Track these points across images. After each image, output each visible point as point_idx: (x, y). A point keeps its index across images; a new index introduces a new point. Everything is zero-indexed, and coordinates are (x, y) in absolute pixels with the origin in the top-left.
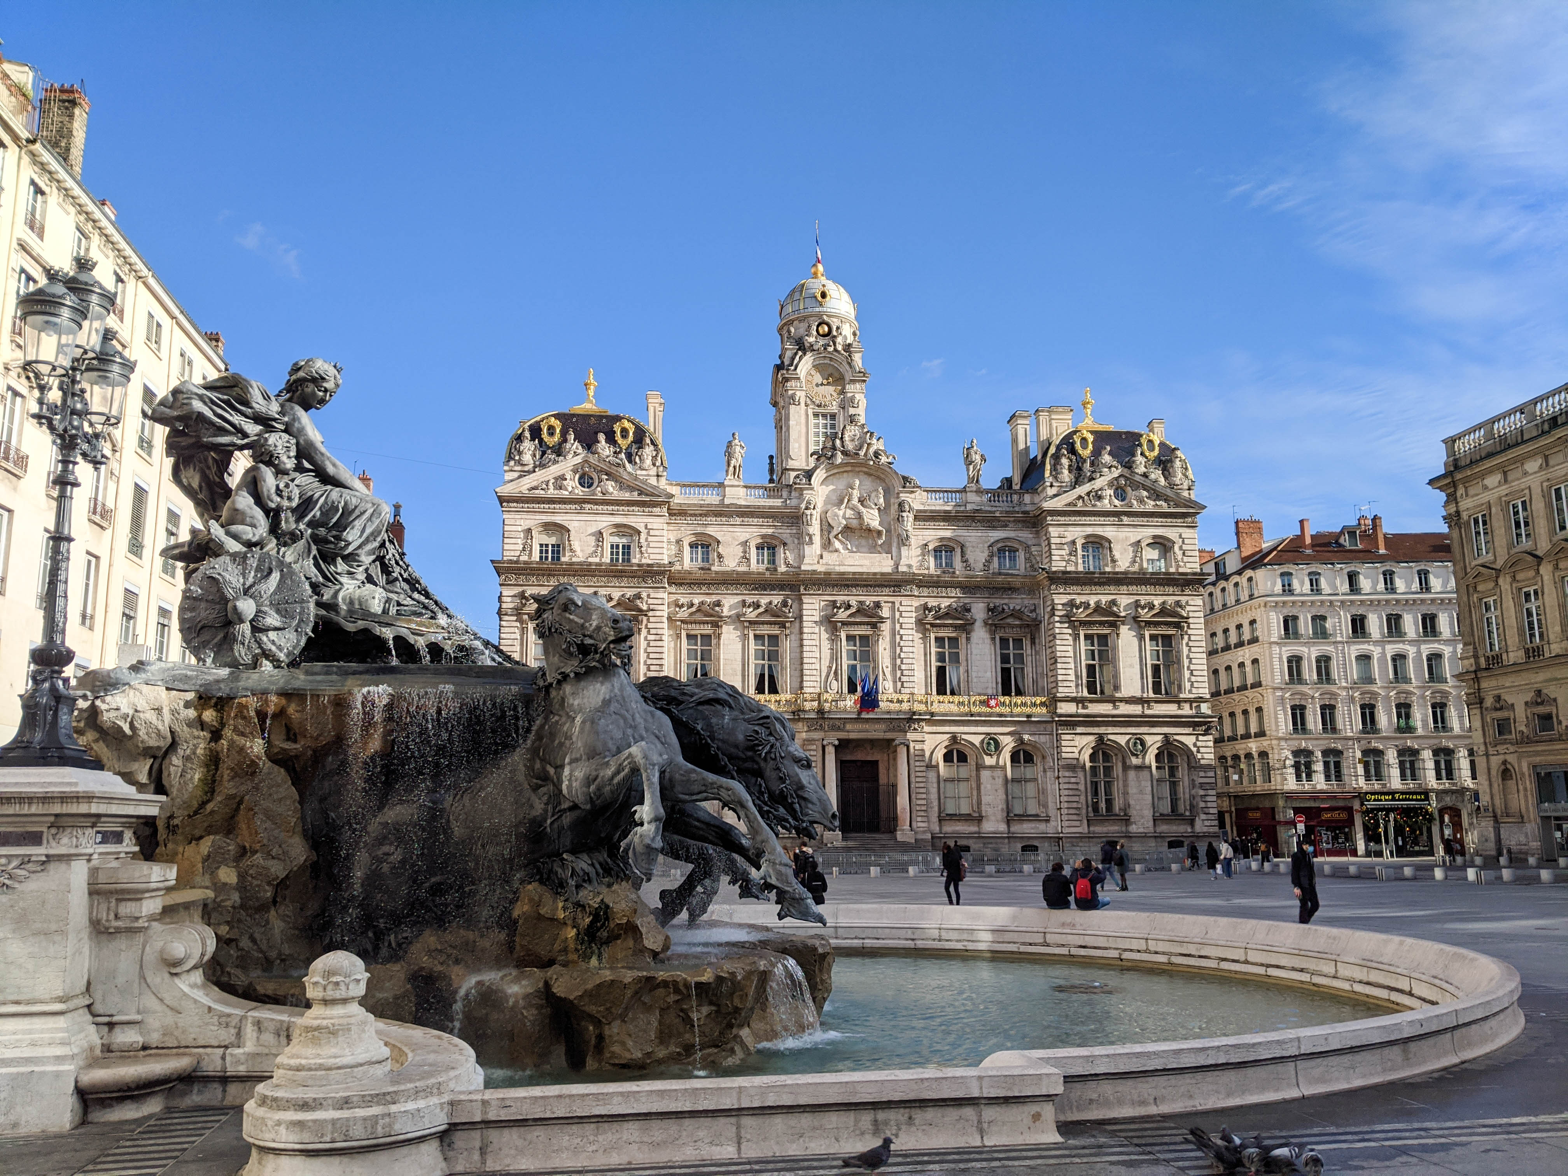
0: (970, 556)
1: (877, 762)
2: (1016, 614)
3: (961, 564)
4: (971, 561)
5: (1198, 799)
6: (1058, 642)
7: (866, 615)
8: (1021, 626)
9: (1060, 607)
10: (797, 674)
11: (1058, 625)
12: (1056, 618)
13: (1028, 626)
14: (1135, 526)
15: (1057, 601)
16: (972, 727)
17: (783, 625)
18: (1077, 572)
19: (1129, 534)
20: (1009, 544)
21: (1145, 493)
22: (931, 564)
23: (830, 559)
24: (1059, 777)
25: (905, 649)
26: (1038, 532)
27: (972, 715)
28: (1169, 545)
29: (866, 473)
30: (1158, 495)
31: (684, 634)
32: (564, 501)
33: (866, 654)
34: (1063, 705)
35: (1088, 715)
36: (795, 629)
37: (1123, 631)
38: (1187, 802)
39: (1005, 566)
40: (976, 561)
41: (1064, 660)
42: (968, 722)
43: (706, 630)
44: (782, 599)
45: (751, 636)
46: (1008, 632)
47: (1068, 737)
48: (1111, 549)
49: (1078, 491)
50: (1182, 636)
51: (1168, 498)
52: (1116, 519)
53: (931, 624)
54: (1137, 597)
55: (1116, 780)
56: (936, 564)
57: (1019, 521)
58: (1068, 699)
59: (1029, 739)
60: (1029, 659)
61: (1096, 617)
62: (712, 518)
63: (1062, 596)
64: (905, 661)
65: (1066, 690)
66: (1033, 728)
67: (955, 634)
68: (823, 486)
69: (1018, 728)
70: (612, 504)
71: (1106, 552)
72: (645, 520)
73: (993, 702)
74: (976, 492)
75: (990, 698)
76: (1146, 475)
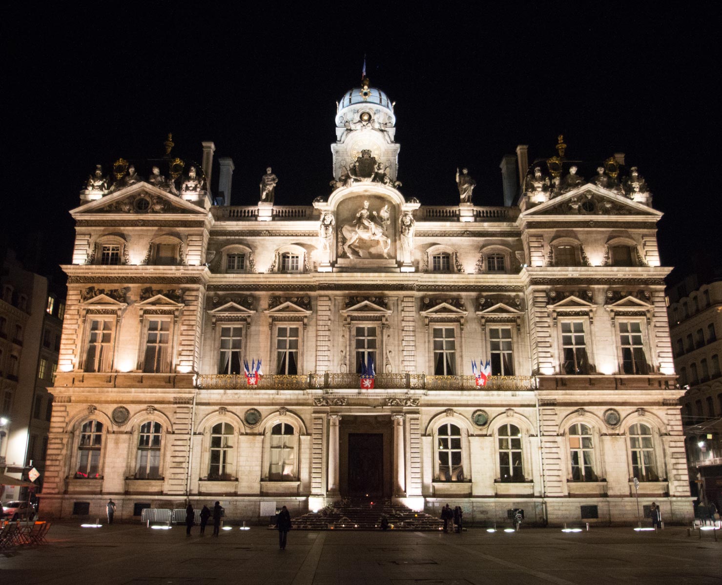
0: (463, 260)
1: (382, 435)
2: (503, 308)
5: (670, 467)
6: (539, 329)
7: (372, 309)
8: (507, 318)
9: (540, 299)
10: (313, 359)
11: (538, 314)
12: (537, 309)
13: (515, 318)
14: (602, 231)
15: (536, 294)
16: (463, 404)
17: (302, 318)
18: (553, 268)
19: (596, 238)
20: (497, 251)
21: (609, 204)
22: (430, 267)
23: (343, 264)
24: (541, 448)
25: (407, 338)
26: (521, 240)
27: (462, 393)
28: (633, 246)
29: (376, 196)
30: (621, 205)
31: (218, 327)
32: (123, 219)
33: (373, 342)
34: (544, 383)
35: (566, 392)
36: (311, 322)
37: (596, 319)
38: (660, 470)
39: (494, 269)
40: (468, 265)
41: (544, 344)
42: (459, 398)
43: (237, 323)
44: (302, 297)
45: (275, 328)
46: (498, 324)
47: (549, 412)
48: (582, 250)
49: (552, 202)
50: (649, 322)
51: (629, 208)
52: (586, 225)
53: (430, 317)
54: (606, 290)
55: (594, 448)
56: (435, 267)
57: (504, 232)
58: (548, 378)
59: (514, 414)
60: (516, 345)
61: (571, 307)
62: (247, 233)
63: (541, 290)
64: (406, 348)
65: (546, 370)
66: (518, 404)
67: (451, 326)
68: (340, 207)
69: (505, 404)
70: (161, 221)
71: (578, 252)
72: (187, 233)
73: (481, 381)
74: (467, 209)
75: (478, 377)
76: (609, 190)
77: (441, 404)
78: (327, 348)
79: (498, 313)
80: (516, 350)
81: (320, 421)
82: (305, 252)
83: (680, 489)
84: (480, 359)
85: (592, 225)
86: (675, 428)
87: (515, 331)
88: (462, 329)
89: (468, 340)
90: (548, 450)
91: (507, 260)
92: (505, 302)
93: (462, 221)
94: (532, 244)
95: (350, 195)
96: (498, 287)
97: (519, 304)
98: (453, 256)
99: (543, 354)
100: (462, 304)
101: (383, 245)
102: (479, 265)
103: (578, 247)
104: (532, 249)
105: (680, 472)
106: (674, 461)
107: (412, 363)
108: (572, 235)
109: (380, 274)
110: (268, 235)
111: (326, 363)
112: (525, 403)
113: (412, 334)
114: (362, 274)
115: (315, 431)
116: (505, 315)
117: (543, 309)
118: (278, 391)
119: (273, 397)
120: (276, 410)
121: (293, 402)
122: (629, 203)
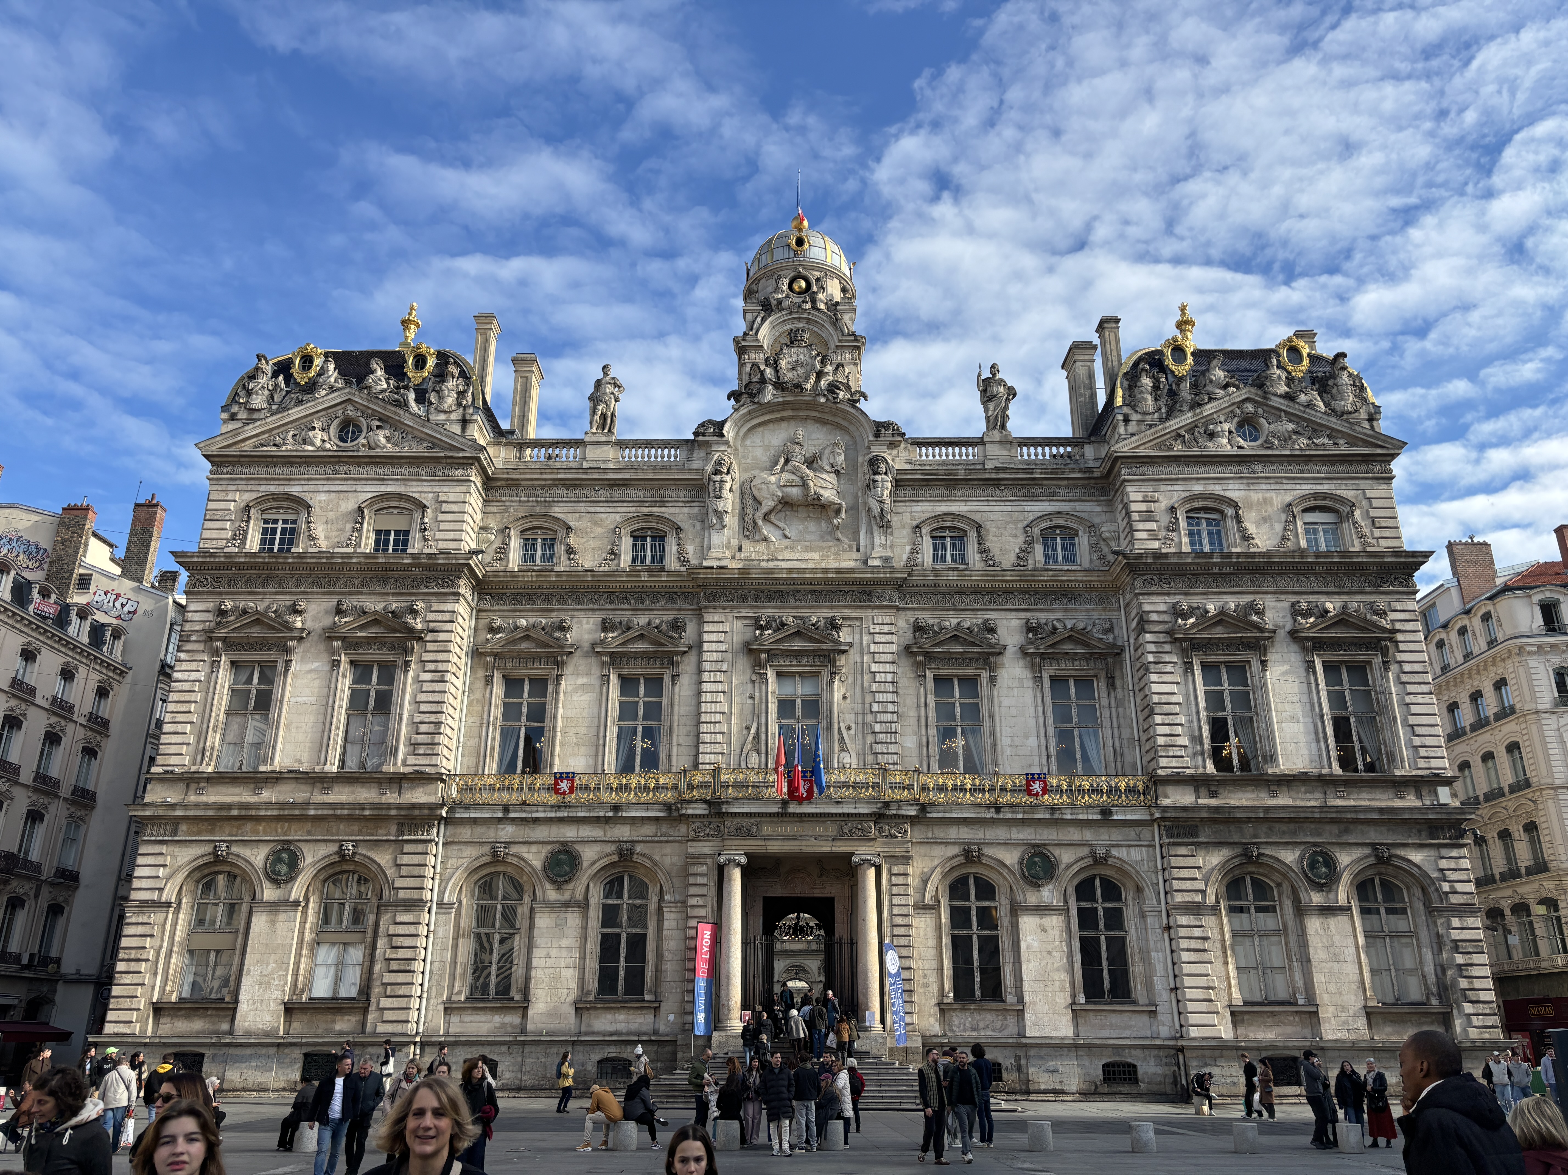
0: (993, 543)
1: (833, 899)
2: (1077, 636)
3: (979, 557)
4: (995, 550)
5: (1453, 972)
7: (811, 639)
8: (1087, 657)
9: (1154, 617)
10: (689, 741)
11: (1151, 647)
12: (1148, 637)
13: (1101, 656)
14: (1279, 480)
15: (1147, 607)
16: (1001, 833)
17: (670, 659)
18: (1180, 554)
19: (1268, 495)
20: (1061, 523)
21: (1291, 426)
22: (927, 558)
23: (753, 551)
24: (1169, 928)
25: (880, 697)
26: (1110, 503)
27: (998, 810)
28: (1345, 509)
29: (818, 420)
30: (1315, 429)
31: (497, 677)
32: (308, 461)
33: (812, 707)
34: (1170, 790)
35: (1217, 809)
36: (687, 666)
37: (1272, 656)
38: (1432, 979)
39: (1055, 560)
40: (1003, 552)
41: (1166, 708)
42: (992, 822)
43: (538, 670)
44: (669, 616)
45: (613, 678)
46: (1065, 668)
47: (1183, 851)
48: (1238, 518)
49: (1174, 424)
50: (1386, 664)
51: (1332, 434)
52: (1244, 469)
53: (926, 654)
54: (1293, 598)
55: (1284, 931)
56: (935, 558)
57: (1076, 486)
58: (1178, 780)
59: (1108, 855)
60: (1106, 713)
61: (1220, 632)
62: (561, 492)
63: (1155, 599)
64: (879, 717)
65: (1174, 763)
66: (1116, 835)
67: (970, 672)
68: (748, 442)
69: (1088, 835)
70: (384, 464)
71: (1231, 523)
72: (437, 489)
73: (1037, 787)
74: (1000, 442)
75: (1031, 778)
76: (1290, 397)
77: (953, 833)
78: (719, 717)
79: (1067, 648)
80: (1106, 723)
81: (704, 869)
82: (678, 529)
83: (1478, 1021)
84: (1032, 741)
85: (1258, 468)
86: (1459, 887)
87: (1103, 684)
88: (993, 680)
89: (1006, 702)
90: (1184, 932)
91: (1083, 542)
92: (1081, 626)
93: (989, 465)
94: (1134, 507)
95: (767, 417)
96: (1065, 595)
97: (1110, 630)
98: (972, 535)
99: (1166, 730)
100: (992, 630)
101: (832, 514)
102: (1026, 551)
103: (1230, 512)
104: (1135, 517)
105: (1478, 983)
106: (1461, 959)
107: (893, 748)
108: (1216, 488)
109: (825, 570)
110: (603, 495)
111: (716, 748)
112: (1132, 833)
113: (890, 688)
114: (790, 570)
115: (692, 890)
116: (1080, 650)
117: (1162, 638)
118: (616, 808)
119: (607, 820)
120: (611, 848)
121: (648, 830)
122: (1334, 422)
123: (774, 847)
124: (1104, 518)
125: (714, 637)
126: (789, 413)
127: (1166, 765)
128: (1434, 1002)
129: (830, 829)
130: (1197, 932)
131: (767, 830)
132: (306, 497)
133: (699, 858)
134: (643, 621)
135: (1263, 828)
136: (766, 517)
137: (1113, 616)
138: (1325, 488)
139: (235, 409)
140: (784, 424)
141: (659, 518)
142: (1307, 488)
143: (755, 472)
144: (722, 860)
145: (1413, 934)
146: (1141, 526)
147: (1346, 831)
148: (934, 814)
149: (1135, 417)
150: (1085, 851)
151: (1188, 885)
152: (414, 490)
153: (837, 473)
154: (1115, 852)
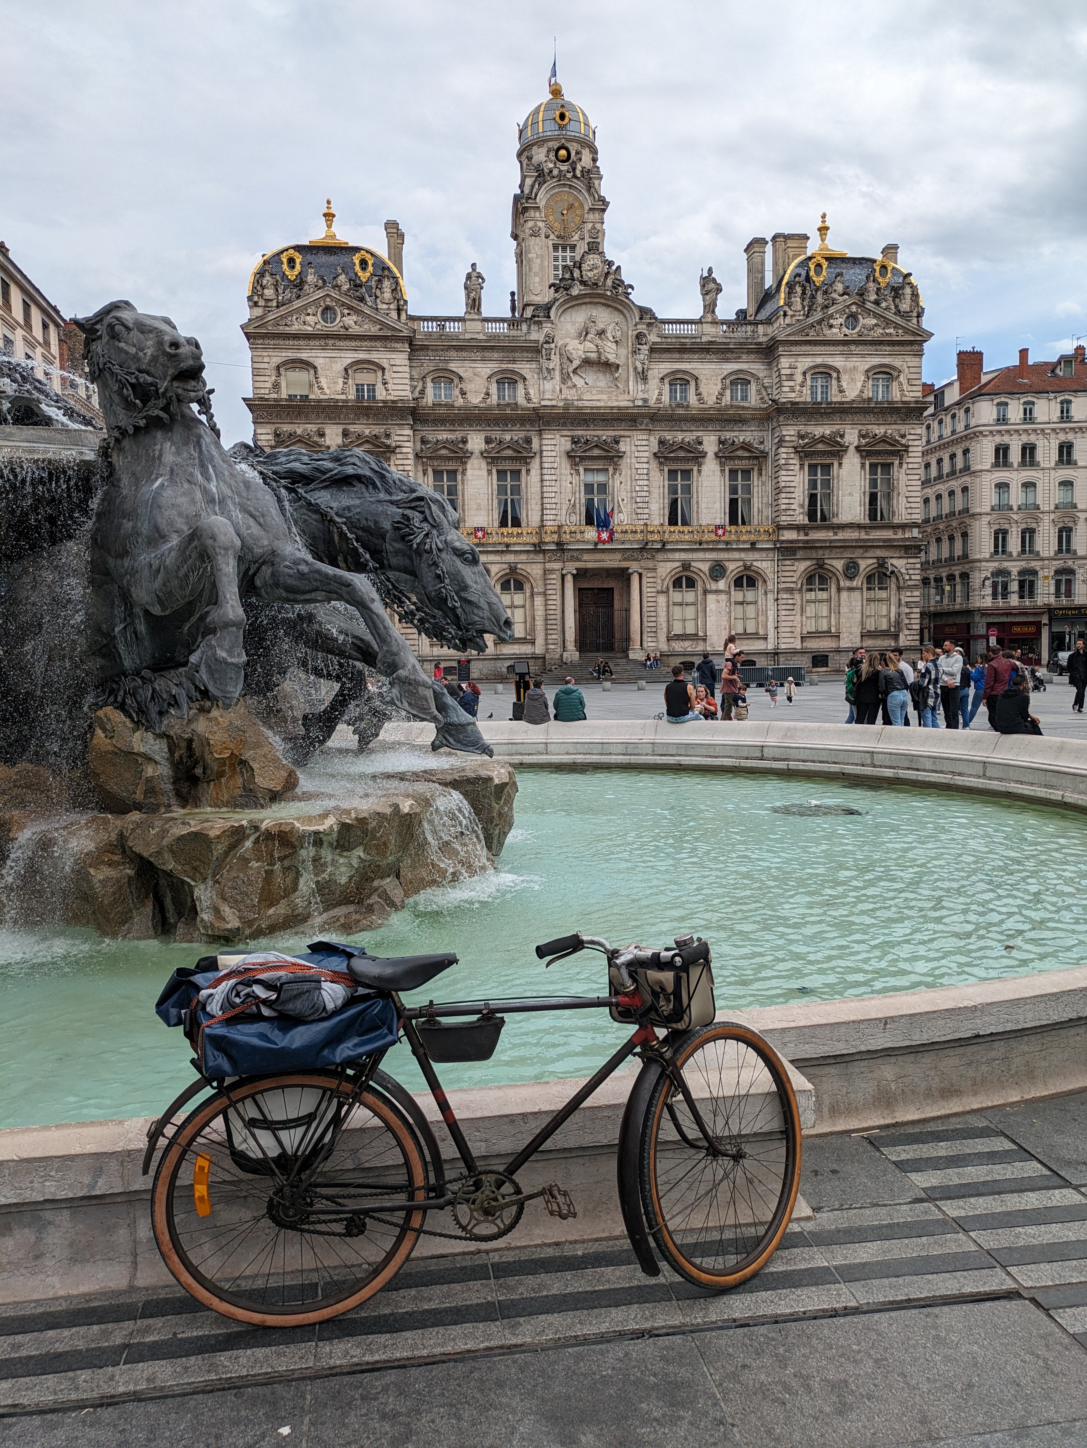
0: (704, 389)
1: (613, 588)
2: (746, 446)
3: (695, 398)
4: (704, 394)
5: (903, 616)
6: (784, 473)
7: (603, 449)
8: (749, 458)
9: (787, 438)
10: (538, 507)
11: (784, 456)
12: (783, 450)
13: (757, 458)
14: (863, 356)
15: (784, 433)
16: (701, 555)
17: (525, 460)
18: (805, 403)
19: (857, 364)
20: (742, 376)
21: (874, 321)
22: (666, 399)
23: (569, 394)
24: (778, 599)
25: (640, 483)
26: (770, 364)
27: (700, 544)
28: (895, 374)
29: (604, 304)
30: (888, 323)
31: (430, 470)
32: (308, 337)
33: (603, 488)
34: (785, 532)
35: (807, 542)
36: (535, 464)
37: (845, 461)
38: (893, 619)
39: (737, 399)
40: (709, 394)
41: (788, 490)
42: (697, 550)
43: (451, 466)
44: (522, 435)
45: (494, 471)
46: (739, 464)
47: (788, 562)
48: (838, 379)
49: (811, 320)
50: (901, 464)
51: (897, 326)
52: (846, 348)
53: (666, 458)
54: (860, 427)
55: (829, 600)
56: (671, 399)
57: (752, 353)
58: (790, 527)
59: (752, 565)
60: (756, 489)
61: (821, 447)
62: (453, 354)
63: (789, 427)
64: (639, 494)
65: (789, 518)
66: (756, 555)
67: (688, 468)
68: (562, 319)
69: (743, 555)
70: (355, 340)
71: (834, 382)
72: (388, 356)
73: (720, 532)
74: (711, 323)
75: (718, 527)
76: (877, 303)
77: (677, 556)
78: (553, 495)
79: (740, 453)
80: (755, 495)
81: (554, 576)
82: (525, 379)
83: (909, 638)
84: (718, 505)
85: (853, 348)
86: (913, 577)
87: (756, 473)
88: (699, 471)
89: (705, 484)
90: (784, 602)
91: (753, 387)
92: (747, 440)
93: (704, 339)
94: (783, 372)
95: (574, 303)
96: (740, 421)
97: (762, 443)
98: (693, 383)
99: (787, 501)
100: (701, 443)
101: (613, 369)
102: (721, 394)
103: (835, 375)
104: (784, 378)
105: (913, 621)
106: (907, 610)
107: (646, 511)
108: (830, 361)
109: (612, 408)
110: (479, 355)
111: (553, 512)
112: (764, 554)
113: (645, 477)
114: (592, 408)
115: (549, 587)
116: (747, 454)
117: (791, 450)
118: (508, 545)
119: (502, 552)
120: (506, 566)
121: (523, 557)
122: (898, 320)
123: (590, 565)
124: (765, 373)
125: (549, 448)
126: (587, 300)
127: (784, 520)
128: (892, 629)
129: (618, 556)
130: (791, 602)
131: (586, 557)
132: (311, 360)
133: (552, 571)
134: (508, 437)
135: (827, 551)
136: (575, 371)
137: (765, 433)
138: (886, 360)
139: (256, 299)
140: (584, 307)
141: (513, 372)
142: (876, 361)
143: (568, 340)
144: (564, 572)
145: (889, 599)
146: (786, 383)
147: (866, 551)
148: (668, 547)
149: (790, 313)
150: (741, 563)
151: (789, 579)
152: (374, 356)
153: (616, 342)
154: (755, 563)
